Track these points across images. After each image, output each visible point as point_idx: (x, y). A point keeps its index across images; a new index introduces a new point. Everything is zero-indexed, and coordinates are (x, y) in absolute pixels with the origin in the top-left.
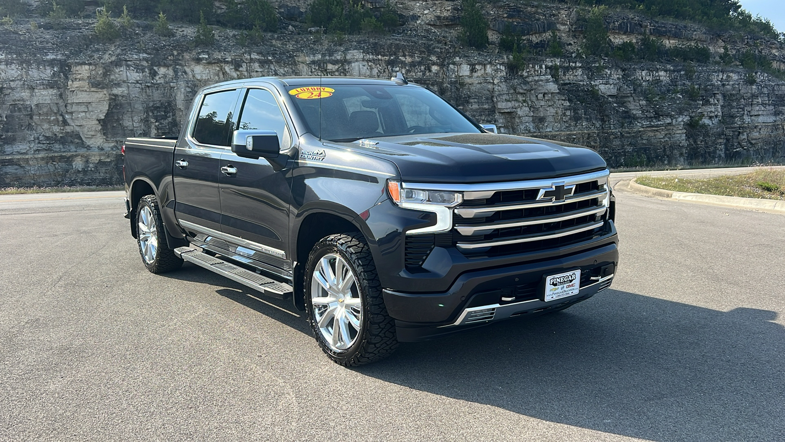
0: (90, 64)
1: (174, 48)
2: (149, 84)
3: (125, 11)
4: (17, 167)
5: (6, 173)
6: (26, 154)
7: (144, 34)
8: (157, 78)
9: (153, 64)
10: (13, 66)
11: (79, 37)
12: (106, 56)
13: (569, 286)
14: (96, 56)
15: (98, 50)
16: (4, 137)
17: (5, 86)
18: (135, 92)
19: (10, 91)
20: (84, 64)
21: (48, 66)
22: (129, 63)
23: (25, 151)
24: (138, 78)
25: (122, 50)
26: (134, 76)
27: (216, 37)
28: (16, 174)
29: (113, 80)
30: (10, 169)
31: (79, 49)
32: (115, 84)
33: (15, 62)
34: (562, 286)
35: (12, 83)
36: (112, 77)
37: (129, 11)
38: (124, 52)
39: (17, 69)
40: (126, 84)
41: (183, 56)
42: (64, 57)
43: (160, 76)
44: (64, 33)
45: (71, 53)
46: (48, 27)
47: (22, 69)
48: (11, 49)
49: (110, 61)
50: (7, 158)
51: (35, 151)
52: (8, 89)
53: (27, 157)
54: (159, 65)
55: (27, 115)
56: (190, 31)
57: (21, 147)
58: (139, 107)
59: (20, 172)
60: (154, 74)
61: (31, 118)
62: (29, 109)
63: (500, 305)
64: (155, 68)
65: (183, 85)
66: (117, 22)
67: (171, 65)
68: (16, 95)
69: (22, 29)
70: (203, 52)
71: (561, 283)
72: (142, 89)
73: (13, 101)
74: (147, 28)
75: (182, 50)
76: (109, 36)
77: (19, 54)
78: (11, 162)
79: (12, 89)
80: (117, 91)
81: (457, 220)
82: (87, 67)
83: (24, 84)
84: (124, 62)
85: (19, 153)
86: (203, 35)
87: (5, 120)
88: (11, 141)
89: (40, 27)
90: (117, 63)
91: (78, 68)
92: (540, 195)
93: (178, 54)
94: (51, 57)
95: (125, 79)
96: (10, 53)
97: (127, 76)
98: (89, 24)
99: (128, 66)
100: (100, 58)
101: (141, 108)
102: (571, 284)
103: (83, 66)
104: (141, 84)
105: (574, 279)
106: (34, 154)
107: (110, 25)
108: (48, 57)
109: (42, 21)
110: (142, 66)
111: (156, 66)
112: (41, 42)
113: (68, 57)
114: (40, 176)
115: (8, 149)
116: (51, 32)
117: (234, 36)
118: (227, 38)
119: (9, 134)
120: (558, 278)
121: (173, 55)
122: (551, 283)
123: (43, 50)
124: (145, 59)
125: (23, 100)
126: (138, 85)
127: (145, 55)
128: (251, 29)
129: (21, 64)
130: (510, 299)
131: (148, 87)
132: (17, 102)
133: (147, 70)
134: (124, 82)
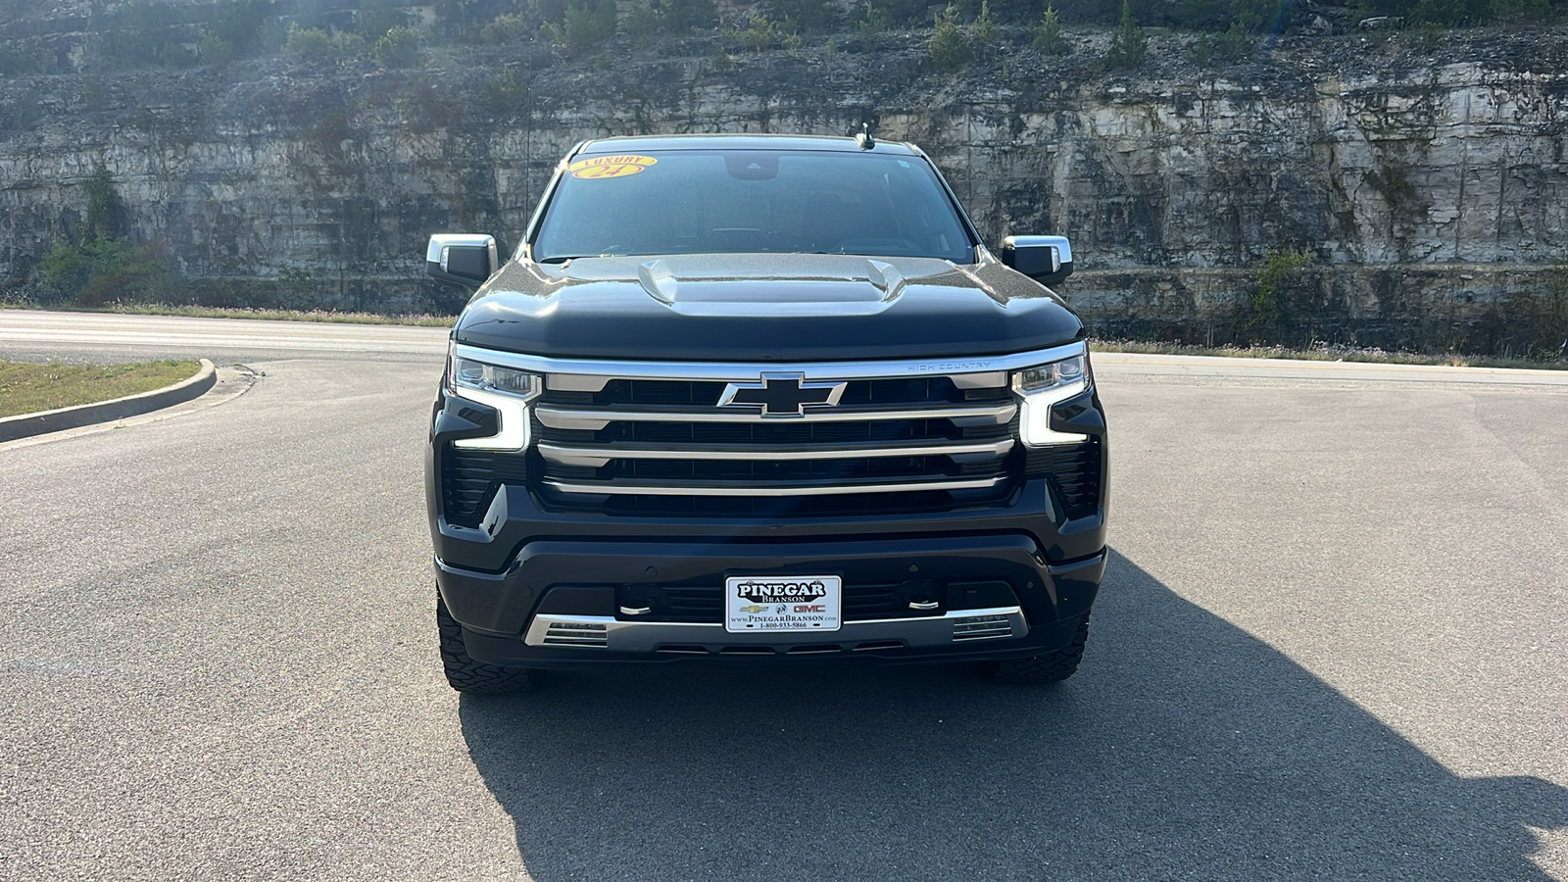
0: (909, 113)
1: (1064, 76)
2: (1007, 148)
3: (985, 11)
7: (1016, 51)
8: (1024, 135)
9: (1018, 110)
10: (790, 120)
11: (899, 64)
12: (940, 97)
13: (803, 609)
14: (923, 96)
15: (928, 86)
18: (980, 162)
20: (900, 112)
21: (843, 117)
22: (976, 108)
24: (989, 137)
25: (969, 84)
26: (983, 132)
27: (1153, 50)
29: (945, 140)
31: (898, 84)
32: (948, 148)
33: (793, 112)
34: (780, 605)
36: (944, 135)
37: (991, 10)
38: (971, 88)
39: (795, 124)
40: (966, 149)
41: (1078, 91)
42: (871, 102)
43: (1030, 132)
44: (878, 58)
45: (884, 94)
46: (854, 48)
47: (802, 125)
48: (790, 89)
49: (943, 105)
54: (1031, 111)
56: (1101, 41)
58: (984, 191)
60: (1018, 127)
63: (617, 619)
64: (1022, 116)
65: (1071, 149)
66: (971, 30)
67: (1053, 110)
69: (812, 55)
70: (1117, 81)
71: (775, 597)
72: (994, 157)
74: (1022, 40)
75: (1076, 80)
76: (953, 58)
77: (801, 98)
80: (950, 161)
81: (539, 431)
82: (904, 118)
84: (967, 108)
86: (1124, 48)
89: (841, 49)
90: (955, 110)
91: (890, 119)
92: (726, 398)
93: (1069, 88)
94: (849, 101)
95: (966, 139)
96: (788, 97)
97: (969, 132)
98: (921, 38)
99: (974, 114)
100: (929, 101)
101: (987, 194)
102: (809, 604)
103: (898, 117)
104: (993, 147)
105: (818, 595)
107: (955, 39)
108: (845, 103)
109: (848, 38)
110: (1000, 112)
111: (1025, 113)
112: (838, 76)
113: (877, 101)
116: (859, 56)
117: (1190, 45)
118: (1174, 50)
120: (766, 586)
121: (1059, 89)
122: (743, 594)
123: (838, 91)
124: (1007, 100)
126: (987, 150)
127: (1007, 92)
128: (1226, 28)
129: (801, 116)
131: (1005, 152)
133: (1006, 120)
134: (964, 144)
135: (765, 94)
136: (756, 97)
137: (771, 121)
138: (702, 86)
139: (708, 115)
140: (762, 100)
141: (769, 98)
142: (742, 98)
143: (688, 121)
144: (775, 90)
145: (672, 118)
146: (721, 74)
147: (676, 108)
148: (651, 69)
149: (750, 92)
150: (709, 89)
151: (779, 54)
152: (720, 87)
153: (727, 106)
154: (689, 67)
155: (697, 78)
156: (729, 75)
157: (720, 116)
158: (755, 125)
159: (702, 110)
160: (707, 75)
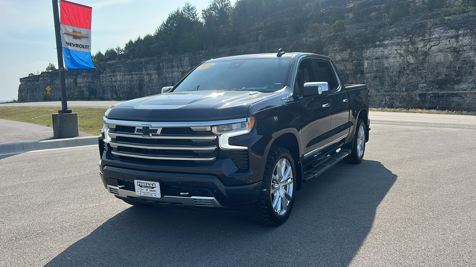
4: (459, 98)
5: (453, 101)
6: (466, 90)
10: (467, 37)
16: (455, 80)
17: (461, 49)
19: (463, 52)
23: (465, 88)
28: (458, 102)
30: (456, 99)
33: (468, 34)
35: (465, 47)
39: (469, 38)
47: (472, 38)
48: (468, 26)
50: (455, 92)
51: (472, 88)
52: (462, 51)
53: (466, 92)
55: (470, 66)
57: (464, 86)
59: (461, 101)
61: (473, 68)
62: (472, 63)
68: (466, 55)
73: (464, 58)
77: (471, 29)
78: (457, 95)
79: (464, 51)
83: (471, 47)
85: (462, 89)
87: (458, 69)
88: (459, 82)
96: (467, 29)
106: (471, 90)
114: (472, 104)
115: (456, 87)
119: (458, 78)
125: (470, 57)
129: (471, 35)
132: (466, 59)
135: (458, 29)
136: (454, 30)
137: (460, 38)
138: (434, 28)
139: (435, 38)
140: (457, 31)
141: (459, 30)
142: (449, 31)
143: (428, 40)
144: (461, 28)
145: (422, 40)
146: (441, 24)
147: (424, 36)
148: (416, 25)
149: (452, 29)
150: (436, 29)
151: (465, 14)
152: (441, 28)
153: (443, 34)
154: (429, 23)
155: (432, 26)
156: (445, 24)
157: (440, 38)
158: (453, 40)
159: (433, 36)
160: (436, 24)
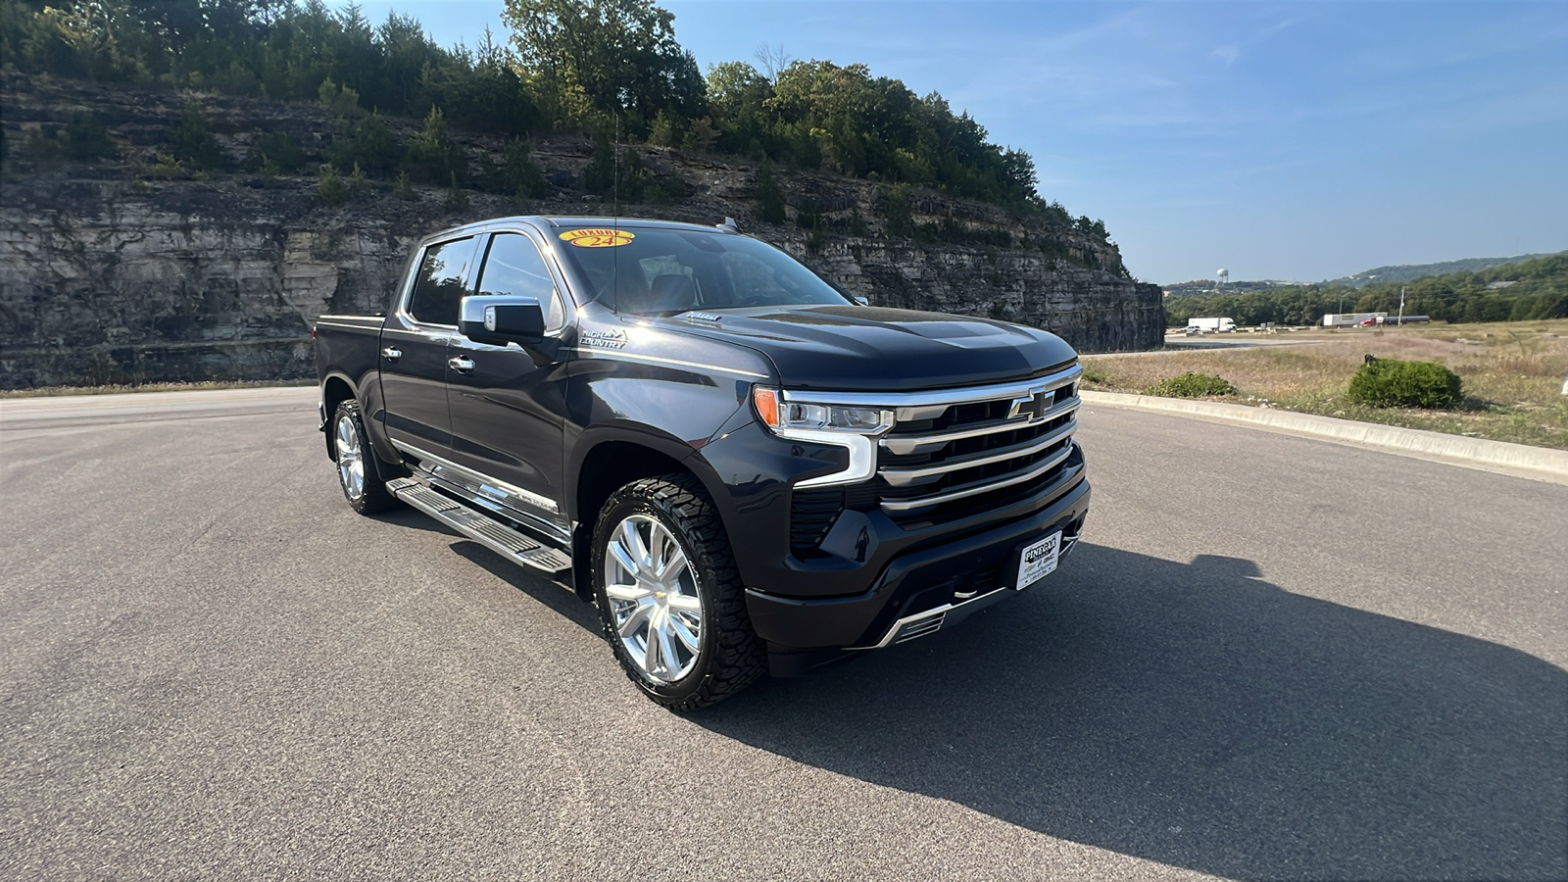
0: (312, 231)
1: (420, 214)
2: (389, 257)
3: (357, 169)
4: (219, 356)
5: (206, 364)
6: (231, 339)
7: (382, 197)
8: (399, 249)
9: (393, 233)
10: (211, 232)
11: (298, 198)
12: (333, 222)
13: (1047, 559)
14: (320, 221)
15: (322, 215)
16: (201, 319)
17: (201, 256)
18: (371, 265)
19: (206, 262)
20: (305, 230)
21: (258, 232)
22: (362, 230)
23: (229, 336)
24: (375, 249)
25: (354, 215)
26: (370, 246)
27: (472, 203)
28: (218, 364)
29: (342, 251)
30: (211, 359)
31: (298, 212)
32: (345, 256)
33: (213, 226)
34: (1038, 561)
35: (210, 253)
36: (342, 247)
37: (361, 170)
38: (356, 217)
39: (216, 235)
40: (359, 256)
41: (430, 224)
42: (279, 222)
43: (403, 247)
44: (278, 193)
45: (288, 217)
46: (256, 185)
47: (223, 236)
48: (207, 210)
49: (338, 227)
50: (207, 345)
51: (243, 336)
52: (204, 259)
53: (233, 343)
54: (401, 235)
55: (232, 292)
56: (439, 195)
57: (225, 331)
58: (377, 284)
59: (224, 362)
60: (394, 245)
61: (237, 296)
62: (234, 285)
63: (953, 605)
64: (396, 238)
66: (346, 181)
67: (416, 235)
68: (217, 268)
69: (222, 187)
70: (456, 219)
71: (1038, 556)
72: (380, 262)
73: (212, 274)
74: (385, 190)
75: (429, 217)
76: (337, 198)
77: (218, 217)
78: (212, 350)
79: (211, 260)
80: (346, 264)
81: (885, 458)
82: (309, 235)
83: (226, 254)
84: (356, 230)
85: (222, 339)
86: (456, 200)
87: (202, 297)
88: (211, 324)
89: (246, 184)
90: (348, 231)
91: (297, 235)
92: (1013, 413)
93: (425, 222)
94: (260, 221)
95: (358, 250)
96: (206, 216)
97: (360, 246)
98: (310, 183)
99: (362, 234)
100: (325, 224)
101: (379, 285)
102: (1049, 555)
103: (304, 234)
104: (378, 256)
105: (1054, 547)
106: (242, 339)
107: (338, 186)
108: (258, 222)
109: (250, 178)
110: (380, 234)
111: (397, 235)
112: (247, 203)
113: (284, 222)
114: (250, 367)
115: (207, 333)
116: (261, 191)
117: (494, 202)
118: (485, 204)
119: (209, 315)
120: (1037, 549)
121: (418, 222)
122: (1027, 559)
123: (251, 213)
124: (382, 226)
125: (225, 273)
126: (375, 258)
127: (383, 222)
128: (513, 194)
129: (221, 229)
130: (967, 595)
131: (388, 260)
132: (218, 277)
133: (385, 239)
134: (357, 253)
135: (185, 212)
136: (175, 214)
137: (193, 232)
138: (121, 203)
139: (131, 225)
140: (182, 217)
141: (189, 215)
142: (163, 214)
143: (111, 228)
144: (193, 210)
145: (93, 226)
146: (138, 195)
147: (97, 218)
148: (63, 186)
149: (170, 209)
150: (128, 206)
151: (192, 184)
152: (139, 204)
153: (148, 219)
154: (106, 188)
155: (115, 196)
156: (148, 196)
157: (143, 226)
158: (178, 234)
159: (124, 221)
160: (124, 194)
